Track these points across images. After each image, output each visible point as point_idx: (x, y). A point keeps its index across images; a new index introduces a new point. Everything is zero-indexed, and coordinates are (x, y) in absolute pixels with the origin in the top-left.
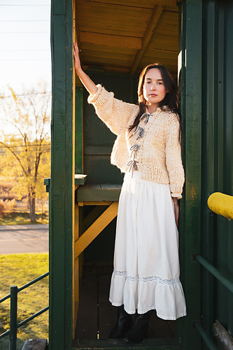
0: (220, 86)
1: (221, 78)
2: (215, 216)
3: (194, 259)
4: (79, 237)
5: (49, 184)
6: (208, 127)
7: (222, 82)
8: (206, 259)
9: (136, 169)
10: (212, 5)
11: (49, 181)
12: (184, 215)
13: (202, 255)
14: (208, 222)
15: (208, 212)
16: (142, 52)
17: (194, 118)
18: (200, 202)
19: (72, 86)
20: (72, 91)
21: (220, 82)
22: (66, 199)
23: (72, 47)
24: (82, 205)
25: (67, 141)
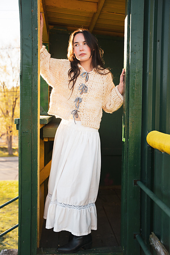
0: (159, 44)
1: (159, 37)
2: (152, 150)
3: (135, 183)
4: (45, 166)
5: (19, 123)
6: (148, 78)
7: (160, 41)
8: (144, 184)
12: (128, 148)
13: (142, 181)
14: (147, 155)
15: (146, 147)
16: (97, 15)
17: (137, 71)
18: (140, 138)
19: (37, 43)
20: (37, 47)
21: (158, 41)
22: (32, 135)
23: (37, 10)
24: (47, 140)
25: (33, 88)
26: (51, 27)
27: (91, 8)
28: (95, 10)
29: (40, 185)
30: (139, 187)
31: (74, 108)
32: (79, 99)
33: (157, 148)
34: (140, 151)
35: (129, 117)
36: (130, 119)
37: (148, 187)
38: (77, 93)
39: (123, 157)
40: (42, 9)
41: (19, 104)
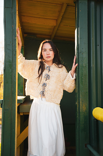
0: (98, 47)
1: (98, 43)
2: (97, 121)
3: (86, 146)
4: (20, 133)
5: (2, 103)
6: (92, 70)
7: (99, 45)
8: (92, 146)
9: (44, 96)
10: (93, 4)
11: (2, 102)
12: (79, 120)
13: (90, 144)
14: (93, 125)
15: (93, 119)
16: (57, 28)
17: (84, 65)
18: (88, 113)
19: (16, 48)
20: (16, 50)
21: (98, 45)
22: (12, 111)
23: (16, 25)
24: (22, 114)
25: (13, 78)
26: (25, 35)
27: (52, 23)
28: (55, 24)
29: (17, 148)
30: (88, 149)
31: (42, 90)
32: (44, 84)
33: (100, 120)
34: (88, 122)
35: (79, 97)
36: (80, 100)
37: (95, 149)
38: (43, 80)
39: (77, 126)
40: (19, 24)
41: (3, 86)
